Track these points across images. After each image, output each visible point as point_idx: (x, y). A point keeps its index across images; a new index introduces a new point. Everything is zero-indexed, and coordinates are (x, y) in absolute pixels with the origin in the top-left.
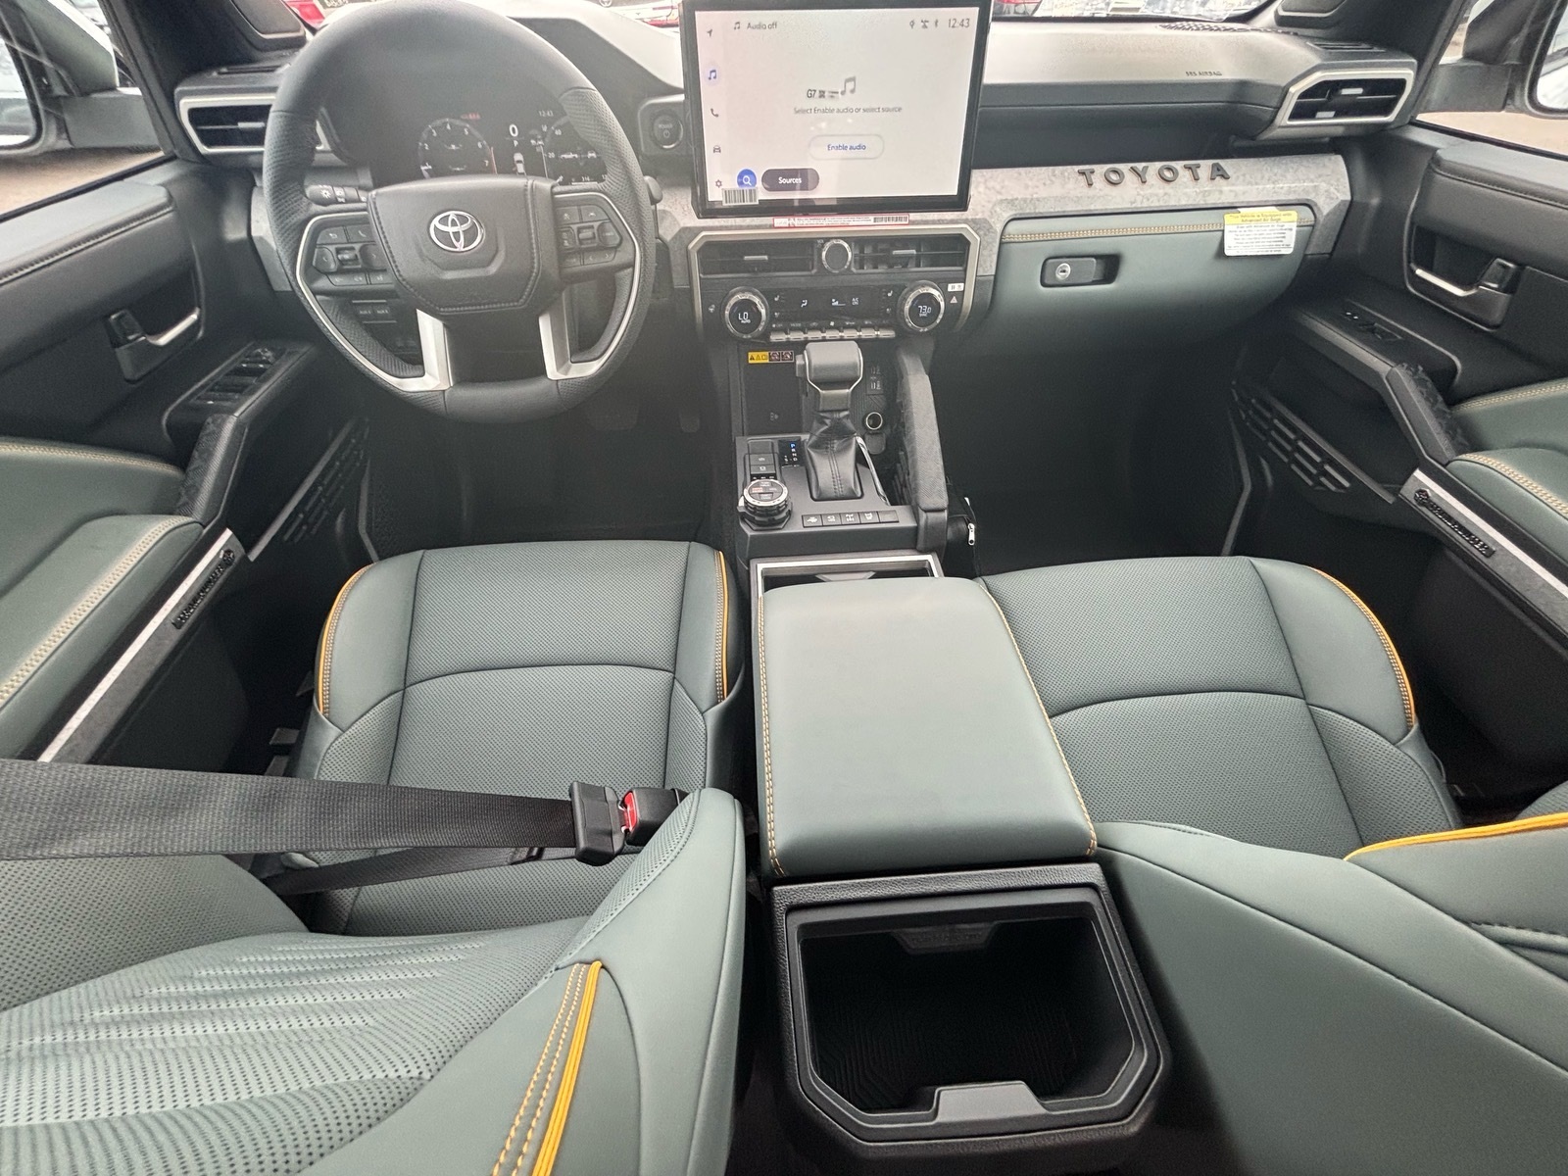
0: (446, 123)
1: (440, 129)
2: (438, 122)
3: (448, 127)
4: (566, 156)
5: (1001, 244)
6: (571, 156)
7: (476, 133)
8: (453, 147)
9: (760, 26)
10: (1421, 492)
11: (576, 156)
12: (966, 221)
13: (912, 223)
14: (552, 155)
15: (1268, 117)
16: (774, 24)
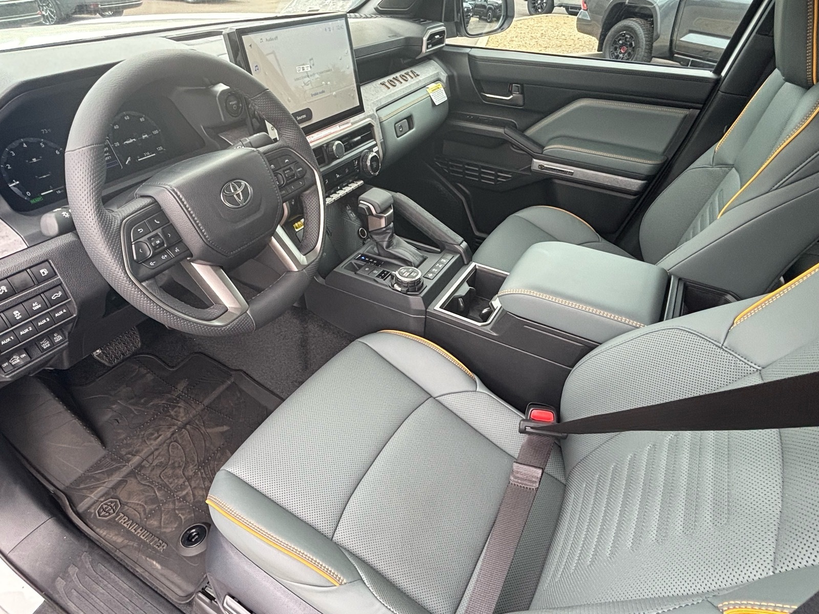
0: (22, 144)
1: (19, 148)
2: (15, 144)
3: (25, 145)
4: (127, 142)
5: (380, 123)
6: (131, 141)
7: (51, 144)
8: (34, 160)
9: (271, 39)
10: (540, 165)
11: (134, 140)
12: (368, 117)
13: (353, 124)
14: (117, 144)
15: (420, 49)
16: (276, 38)
